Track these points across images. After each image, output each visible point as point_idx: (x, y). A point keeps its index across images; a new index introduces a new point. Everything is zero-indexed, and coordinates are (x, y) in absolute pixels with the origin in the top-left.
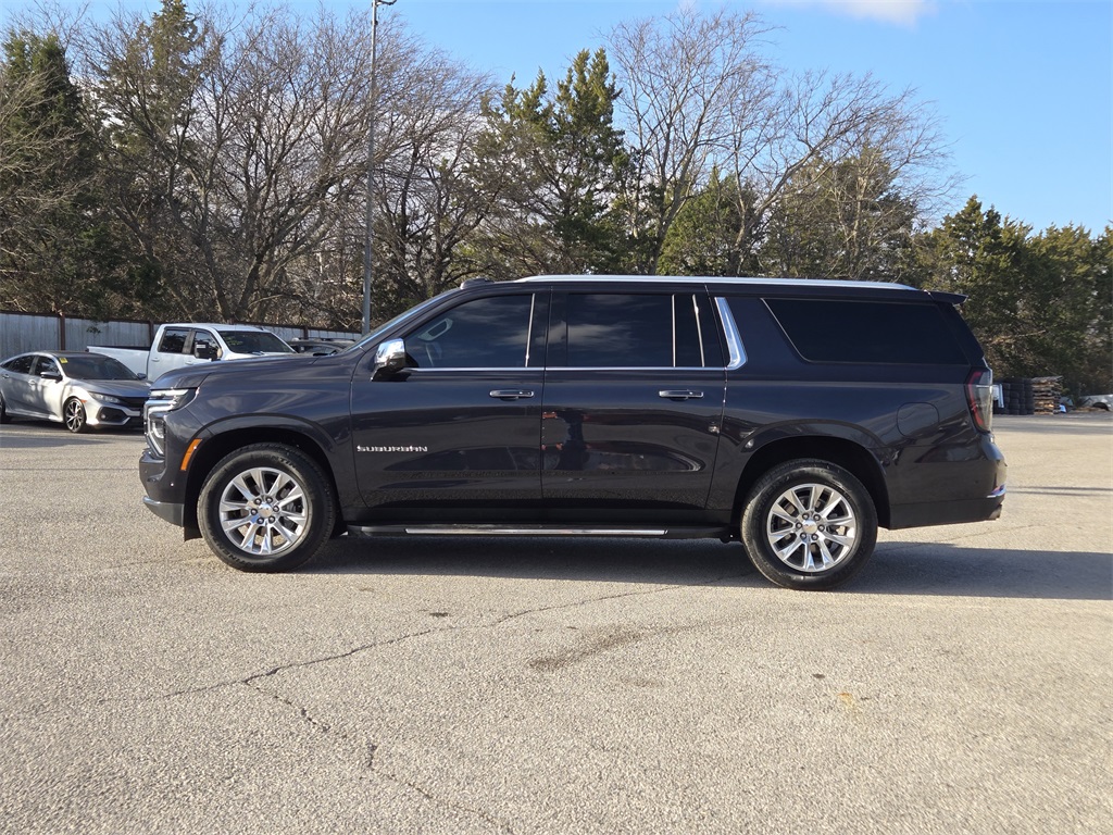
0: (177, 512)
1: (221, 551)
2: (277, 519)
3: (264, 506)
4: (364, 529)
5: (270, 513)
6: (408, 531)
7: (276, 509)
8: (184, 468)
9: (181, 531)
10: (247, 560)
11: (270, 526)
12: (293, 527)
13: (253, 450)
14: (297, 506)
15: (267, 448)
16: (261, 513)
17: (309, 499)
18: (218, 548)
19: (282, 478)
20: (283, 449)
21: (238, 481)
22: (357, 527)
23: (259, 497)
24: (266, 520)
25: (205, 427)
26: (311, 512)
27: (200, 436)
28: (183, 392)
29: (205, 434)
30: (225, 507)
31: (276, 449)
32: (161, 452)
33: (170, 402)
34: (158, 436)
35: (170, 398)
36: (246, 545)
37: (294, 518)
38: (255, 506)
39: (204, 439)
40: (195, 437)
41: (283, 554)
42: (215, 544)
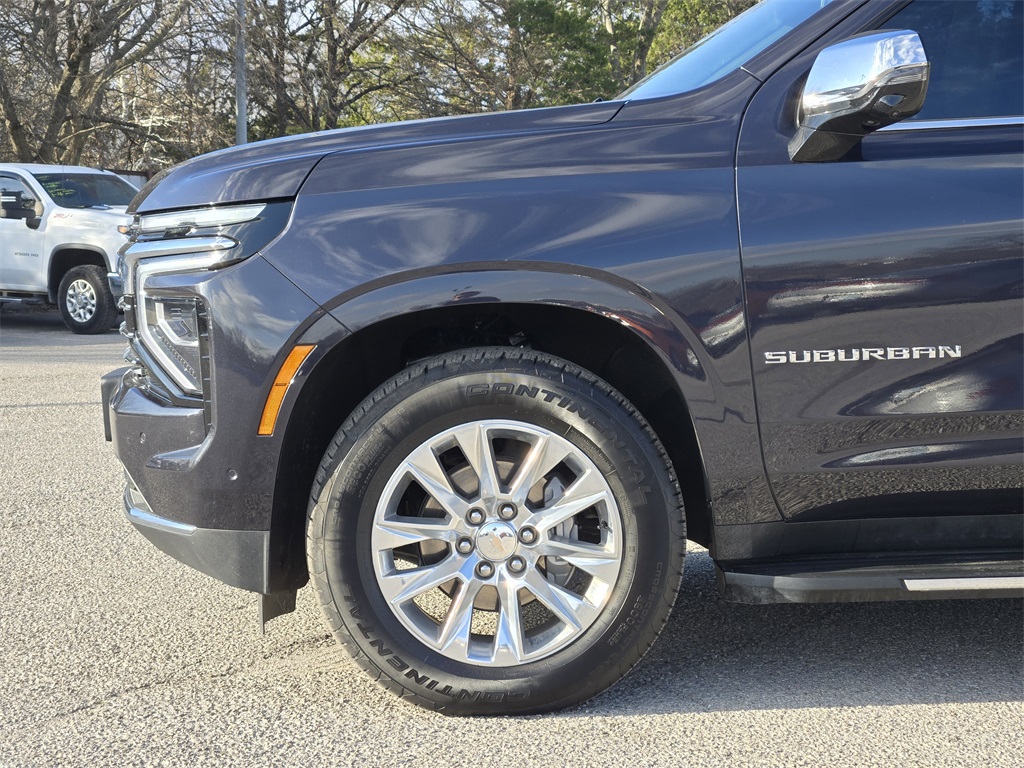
0: (249, 553)
1: (382, 661)
2: (531, 566)
3: (493, 527)
4: (779, 581)
5: (512, 546)
6: (913, 585)
7: (528, 537)
8: (267, 428)
9: (254, 602)
10: (458, 684)
11: (513, 585)
12: (578, 583)
13: (464, 370)
14: (589, 527)
15: (501, 364)
16: (485, 550)
17: (626, 506)
18: (373, 652)
19: (546, 449)
20: (546, 366)
21: (422, 463)
22: (758, 578)
23: (478, 503)
24: (501, 568)
25: (325, 309)
26: (632, 542)
27: (306, 338)
28: (255, 211)
29: (325, 328)
30: (387, 533)
31: (528, 367)
32: (189, 386)
33: (213, 243)
34: (176, 340)
35: (208, 232)
36: (452, 643)
37: (582, 558)
38: (469, 531)
39: (321, 344)
40: (295, 340)
41: (555, 661)
42: (365, 643)
